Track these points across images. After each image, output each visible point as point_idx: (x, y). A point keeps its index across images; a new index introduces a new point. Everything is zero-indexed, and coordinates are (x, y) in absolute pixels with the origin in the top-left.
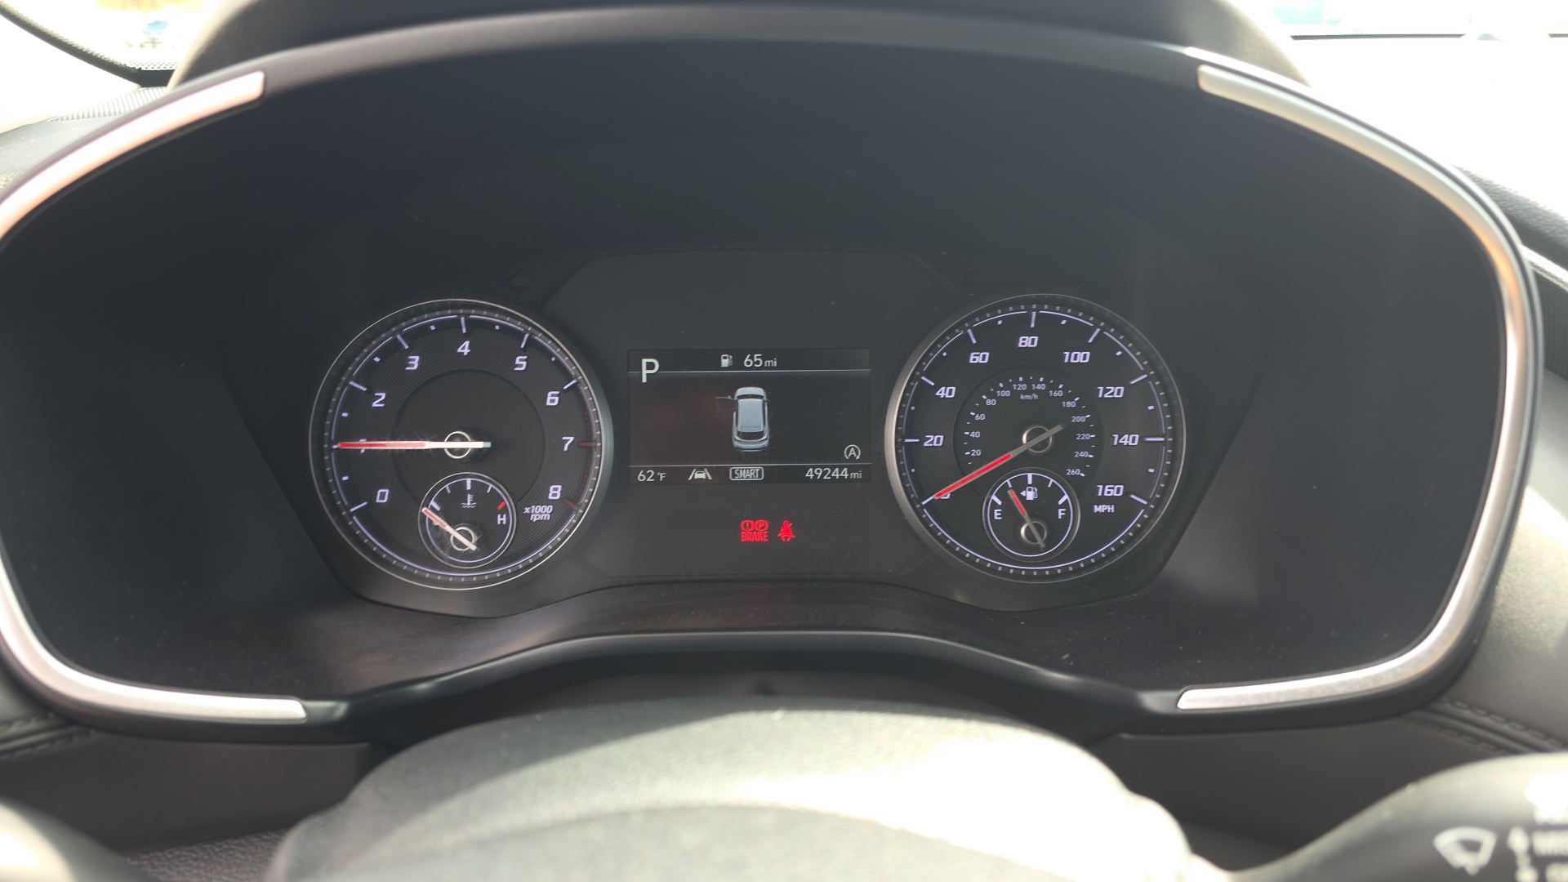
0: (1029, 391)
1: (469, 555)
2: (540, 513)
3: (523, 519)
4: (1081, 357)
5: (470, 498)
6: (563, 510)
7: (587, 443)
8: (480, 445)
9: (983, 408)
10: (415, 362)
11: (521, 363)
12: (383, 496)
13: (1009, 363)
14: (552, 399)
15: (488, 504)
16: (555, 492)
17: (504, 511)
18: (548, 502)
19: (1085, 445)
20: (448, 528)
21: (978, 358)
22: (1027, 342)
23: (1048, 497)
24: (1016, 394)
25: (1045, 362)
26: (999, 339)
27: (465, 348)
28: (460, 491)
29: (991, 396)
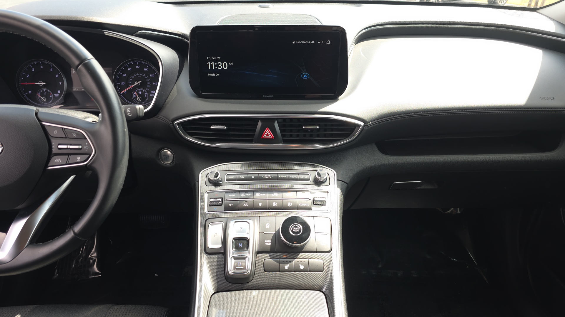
0: (139, 75)
1: (44, 102)
2: (57, 95)
3: (54, 96)
4: (147, 70)
5: (45, 93)
6: (60, 94)
7: (63, 83)
8: (44, 83)
9: (131, 78)
10: (33, 70)
11: (52, 70)
12: (30, 92)
13: (135, 71)
14: (57, 76)
15: (48, 94)
16: (59, 92)
17: (51, 95)
18: (57, 93)
19: (149, 85)
20: (41, 98)
21: (130, 69)
22: (138, 67)
23: (143, 93)
24: (137, 76)
25: (141, 70)
26: (133, 66)
27: (42, 67)
28: (43, 91)
29: (133, 76)
